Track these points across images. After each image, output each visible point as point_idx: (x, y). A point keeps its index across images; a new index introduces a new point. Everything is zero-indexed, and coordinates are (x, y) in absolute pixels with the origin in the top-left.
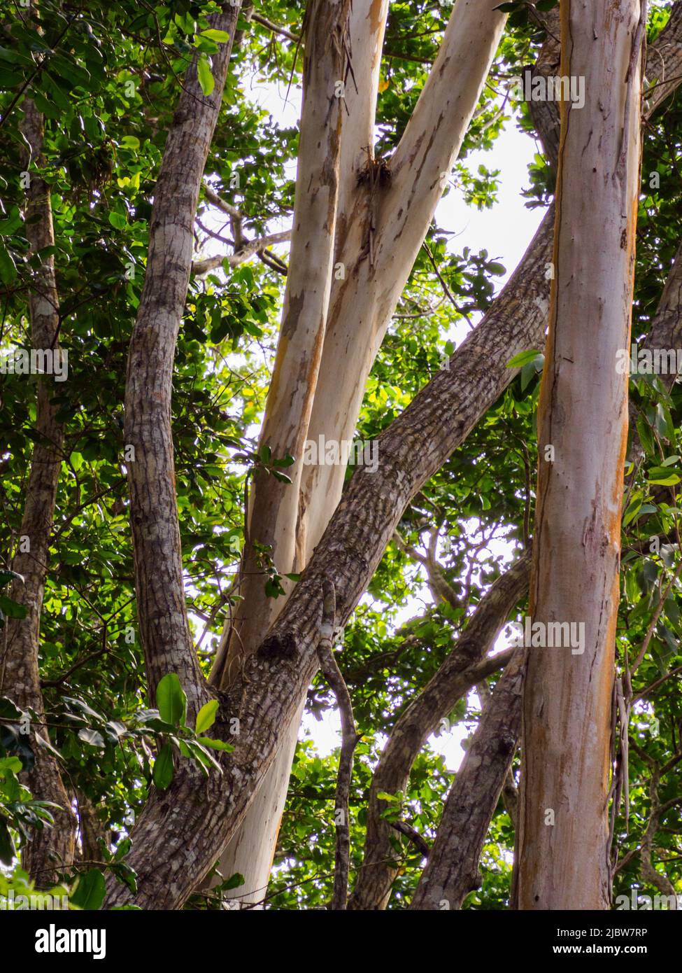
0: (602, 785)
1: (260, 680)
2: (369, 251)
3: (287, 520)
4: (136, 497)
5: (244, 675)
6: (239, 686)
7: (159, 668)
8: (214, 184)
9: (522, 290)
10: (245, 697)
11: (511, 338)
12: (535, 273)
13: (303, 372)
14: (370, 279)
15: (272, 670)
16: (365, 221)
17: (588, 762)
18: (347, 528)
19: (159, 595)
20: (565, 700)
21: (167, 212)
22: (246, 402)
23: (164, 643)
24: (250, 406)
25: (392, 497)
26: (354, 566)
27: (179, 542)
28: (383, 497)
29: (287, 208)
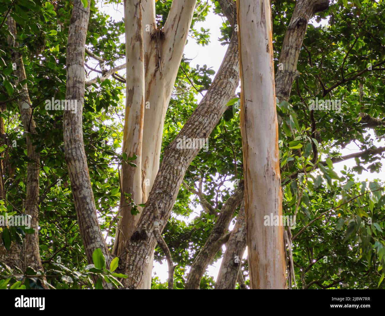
0: (283, 275)
1: (133, 250)
2: (159, 67)
3: (138, 182)
4: (73, 180)
5: (126, 249)
6: (125, 253)
7: (91, 250)
8: (90, 48)
9: (223, 76)
10: (128, 258)
11: (221, 96)
12: (228, 68)
13: (137, 120)
14: (161, 78)
15: (138, 245)
16: (156, 55)
17: (277, 266)
18: (162, 182)
19: (87, 219)
20: (264, 242)
21: (72, 60)
22: (114, 139)
23: (91, 239)
24: (116, 141)
25: (180, 168)
26: (167, 198)
27: (93, 196)
28: (176, 168)
29: (122, 55)
